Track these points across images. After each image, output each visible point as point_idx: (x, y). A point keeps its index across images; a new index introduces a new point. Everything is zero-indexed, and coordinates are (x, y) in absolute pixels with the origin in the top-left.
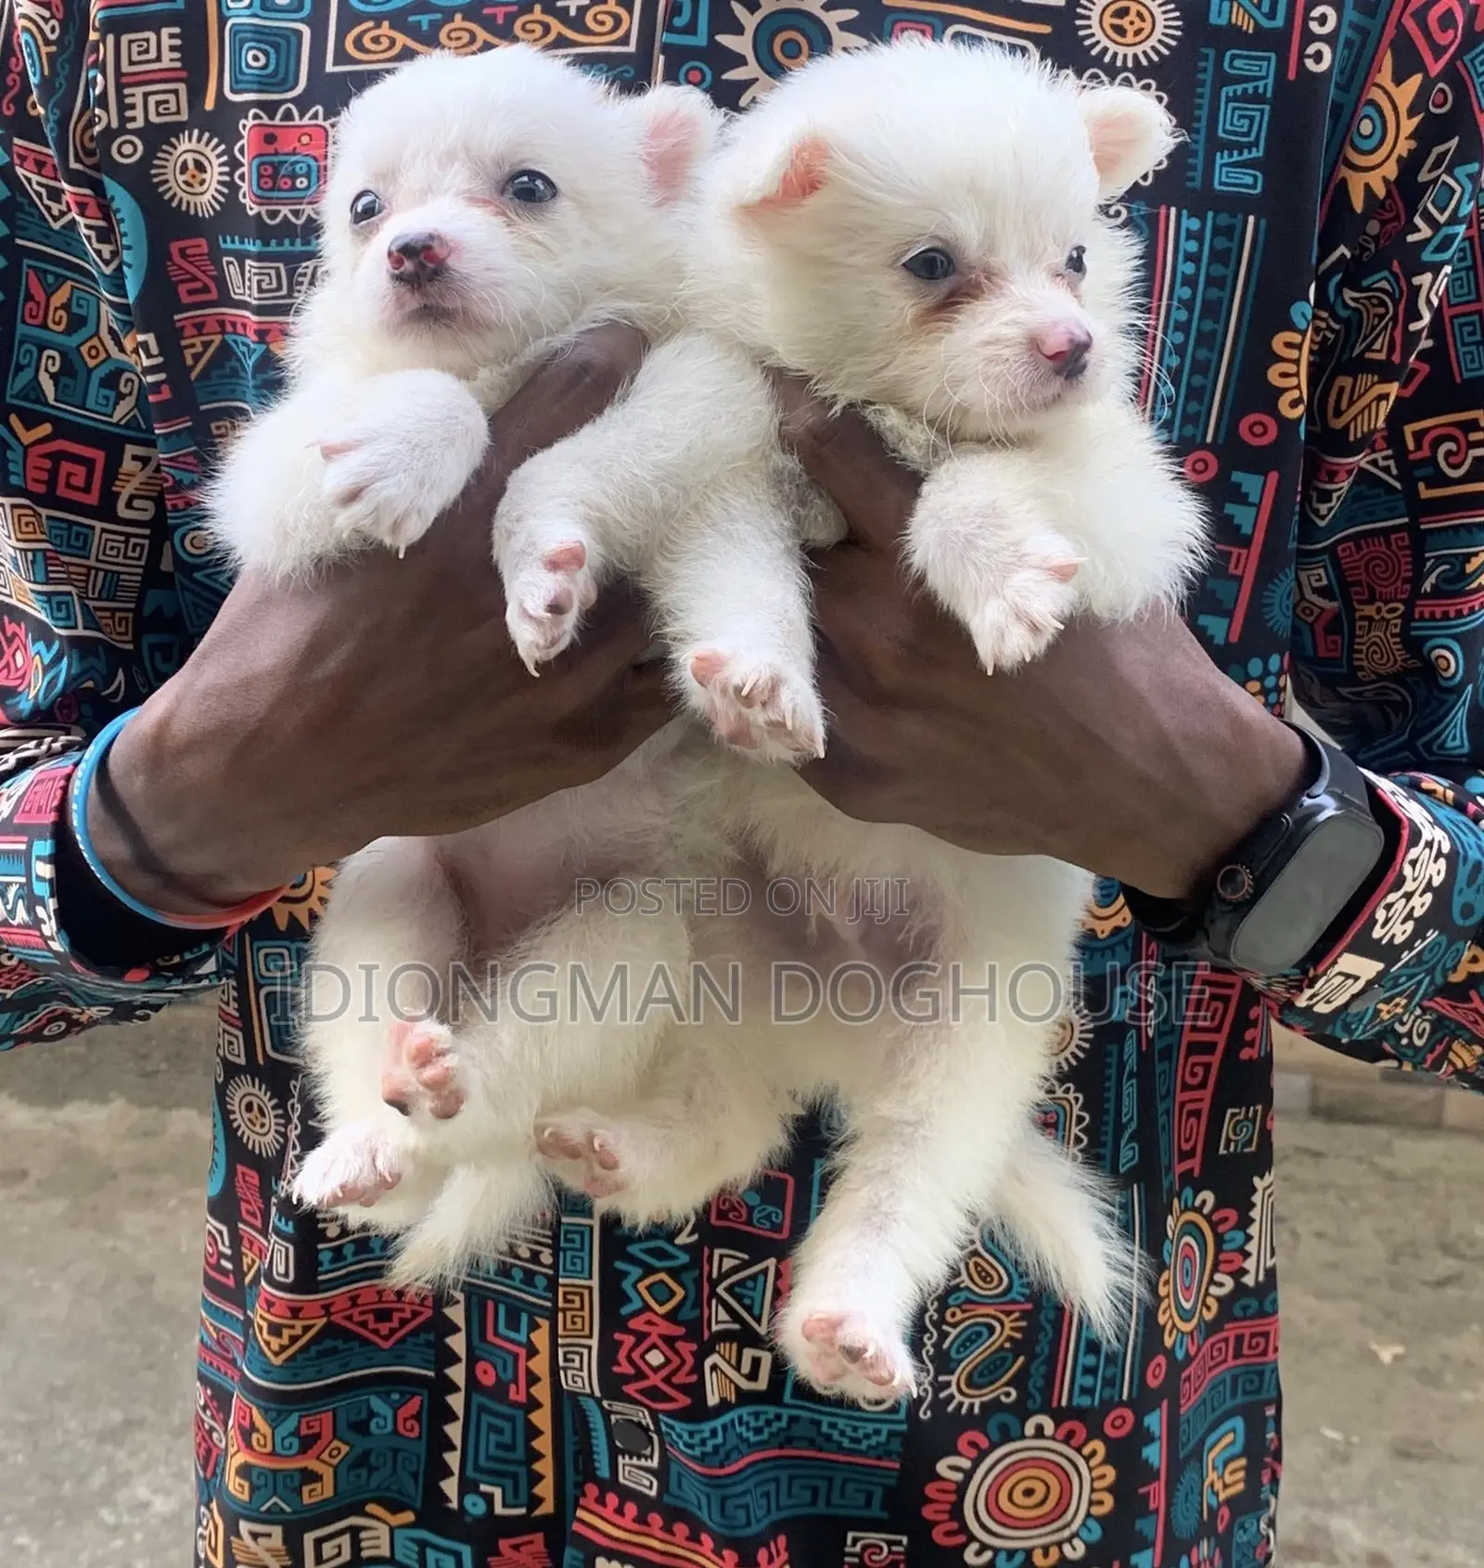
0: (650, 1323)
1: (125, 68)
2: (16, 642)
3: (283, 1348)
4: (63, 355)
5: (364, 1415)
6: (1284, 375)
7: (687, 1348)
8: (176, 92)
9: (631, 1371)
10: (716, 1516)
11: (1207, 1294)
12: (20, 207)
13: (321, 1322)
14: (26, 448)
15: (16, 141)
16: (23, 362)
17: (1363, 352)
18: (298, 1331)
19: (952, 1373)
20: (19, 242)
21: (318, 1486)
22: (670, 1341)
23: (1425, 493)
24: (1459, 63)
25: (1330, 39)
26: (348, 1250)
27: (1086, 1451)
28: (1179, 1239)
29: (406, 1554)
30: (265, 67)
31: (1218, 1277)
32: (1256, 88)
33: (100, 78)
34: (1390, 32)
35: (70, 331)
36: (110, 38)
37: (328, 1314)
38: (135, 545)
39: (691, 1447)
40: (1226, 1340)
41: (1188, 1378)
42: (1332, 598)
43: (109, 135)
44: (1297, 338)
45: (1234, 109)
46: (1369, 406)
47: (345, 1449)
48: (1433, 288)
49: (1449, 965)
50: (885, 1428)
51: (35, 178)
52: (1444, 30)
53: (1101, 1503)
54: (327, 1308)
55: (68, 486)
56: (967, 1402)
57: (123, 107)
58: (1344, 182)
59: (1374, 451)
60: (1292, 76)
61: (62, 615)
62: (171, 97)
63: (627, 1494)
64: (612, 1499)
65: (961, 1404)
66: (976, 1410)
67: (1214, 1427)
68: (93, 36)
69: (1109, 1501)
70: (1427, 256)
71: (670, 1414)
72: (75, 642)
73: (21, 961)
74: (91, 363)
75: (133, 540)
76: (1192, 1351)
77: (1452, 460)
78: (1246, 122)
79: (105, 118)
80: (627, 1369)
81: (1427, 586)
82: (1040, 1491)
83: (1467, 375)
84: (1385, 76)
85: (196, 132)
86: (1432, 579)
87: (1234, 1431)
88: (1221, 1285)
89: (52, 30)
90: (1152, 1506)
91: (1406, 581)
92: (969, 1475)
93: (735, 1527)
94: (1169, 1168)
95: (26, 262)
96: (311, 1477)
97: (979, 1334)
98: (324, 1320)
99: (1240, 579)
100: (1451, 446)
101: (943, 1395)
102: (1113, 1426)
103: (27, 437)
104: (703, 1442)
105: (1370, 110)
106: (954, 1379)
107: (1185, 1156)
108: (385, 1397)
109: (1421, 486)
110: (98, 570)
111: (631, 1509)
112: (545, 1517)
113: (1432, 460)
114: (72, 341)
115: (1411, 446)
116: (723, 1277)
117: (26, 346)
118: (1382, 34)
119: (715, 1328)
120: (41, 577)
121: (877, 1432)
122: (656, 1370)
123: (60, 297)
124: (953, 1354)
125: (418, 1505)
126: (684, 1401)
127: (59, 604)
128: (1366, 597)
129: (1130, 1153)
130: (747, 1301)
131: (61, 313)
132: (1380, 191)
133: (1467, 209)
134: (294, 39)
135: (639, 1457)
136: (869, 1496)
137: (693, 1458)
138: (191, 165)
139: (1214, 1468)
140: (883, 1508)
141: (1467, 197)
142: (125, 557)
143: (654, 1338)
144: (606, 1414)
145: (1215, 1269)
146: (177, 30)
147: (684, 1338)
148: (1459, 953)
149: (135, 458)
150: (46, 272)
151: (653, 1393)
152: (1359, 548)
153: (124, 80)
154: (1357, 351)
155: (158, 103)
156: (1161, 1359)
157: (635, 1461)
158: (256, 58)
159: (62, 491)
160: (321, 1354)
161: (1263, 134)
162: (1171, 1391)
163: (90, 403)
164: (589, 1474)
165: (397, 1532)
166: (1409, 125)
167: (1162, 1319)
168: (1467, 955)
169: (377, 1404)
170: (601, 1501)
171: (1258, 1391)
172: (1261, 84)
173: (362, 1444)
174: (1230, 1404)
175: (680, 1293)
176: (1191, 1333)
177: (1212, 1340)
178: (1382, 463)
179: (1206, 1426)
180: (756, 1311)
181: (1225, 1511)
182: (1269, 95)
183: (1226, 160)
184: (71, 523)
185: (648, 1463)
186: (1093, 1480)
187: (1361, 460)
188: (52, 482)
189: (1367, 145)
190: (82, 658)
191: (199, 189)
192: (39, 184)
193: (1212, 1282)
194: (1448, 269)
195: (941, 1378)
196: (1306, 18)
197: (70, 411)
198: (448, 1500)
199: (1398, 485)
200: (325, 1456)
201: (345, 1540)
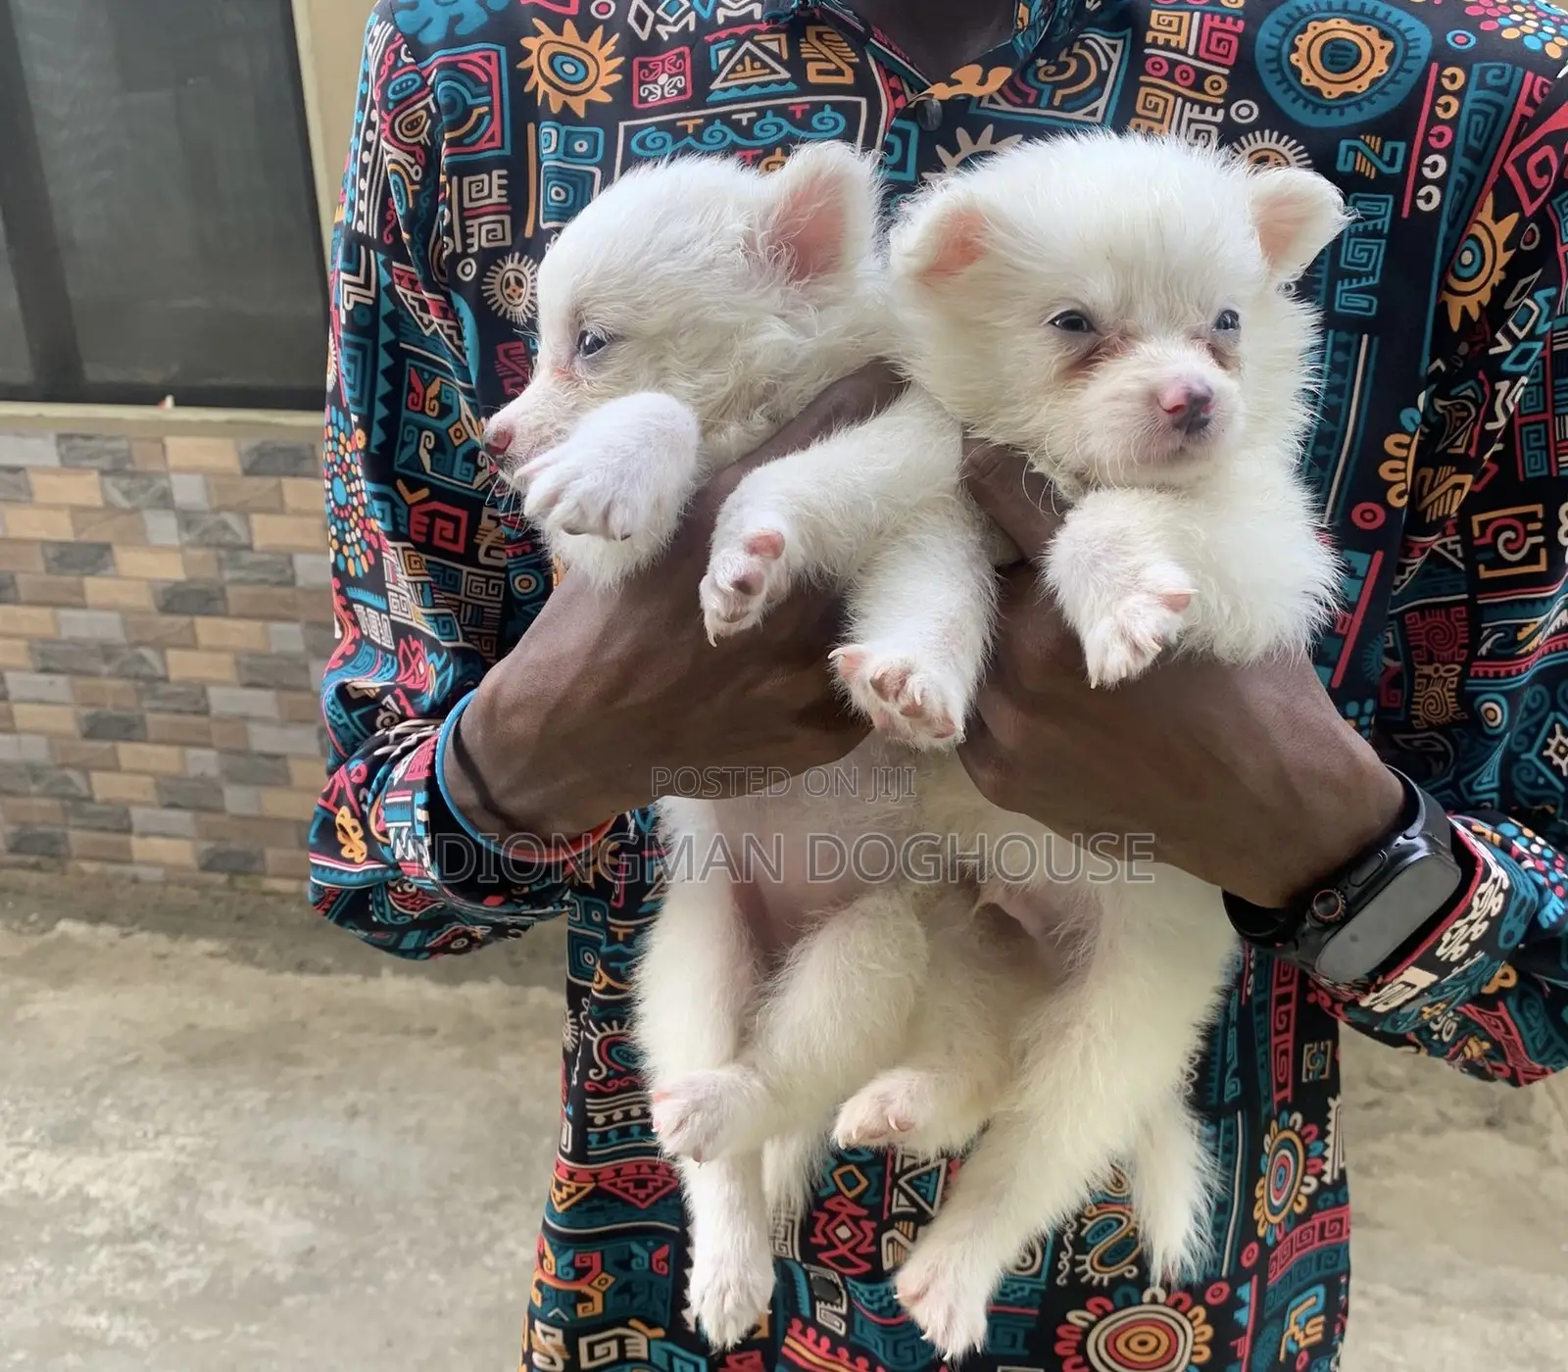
0: (841, 1204)
1: (467, 204)
2: (419, 655)
3: (563, 1201)
4: (437, 437)
5: (627, 1256)
6: (1394, 471)
7: (868, 1226)
8: (502, 222)
9: (825, 1242)
10: (889, 1354)
11: (1299, 1192)
12: (401, 318)
13: (590, 1187)
14: (410, 507)
15: (394, 264)
16: (407, 439)
17: (1445, 449)
18: (573, 1190)
19: (1087, 1253)
20: (402, 345)
21: (590, 1305)
22: (856, 1220)
23: (1484, 574)
24: (1548, 208)
25: (1440, 183)
26: (612, 1135)
27: (1190, 1315)
28: (1275, 1153)
29: (660, 1360)
30: (565, 201)
31: (1307, 1179)
32: (1375, 225)
33: (446, 211)
34: (1493, 177)
35: (440, 417)
36: (455, 179)
37: (596, 1181)
38: (494, 585)
39: (871, 1303)
40: (1313, 1228)
41: (1276, 1259)
42: (1396, 659)
43: (455, 258)
44: (1405, 439)
45: (1356, 244)
46: (1446, 493)
47: (611, 1280)
48: (1511, 396)
49: (1486, 978)
50: (1028, 1287)
51: (410, 294)
52: (1540, 176)
53: (1200, 1353)
54: (595, 1176)
55: (442, 538)
56: (1097, 1277)
57: (465, 236)
58: (1445, 304)
59: (1445, 535)
60: (1405, 215)
61: (447, 631)
62: (498, 226)
63: (823, 1331)
64: (812, 1333)
65: (1092, 1278)
66: (1105, 1283)
67: (1299, 1293)
68: (443, 178)
69: (1207, 1352)
70: (1507, 366)
71: (855, 1277)
72: (455, 651)
73: (418, 889)
74: (457, 442)
75: (492, 582)
76: (1279, 1238)
77: (1511, 546)
78: (1366, 255)
79: (451, 245)
80: (821, 1240)
81: (1483, 651)
82: (1153, 1343)
83: (1529, 475)
84: (1486, 215)
85: (517, 255)
86: (1488, 644)
87: (1317, 1296)
88: (1308, 1185)
89: (416, 173)
90: (1239, 1355)
91: (1463, 646)
92: (1093, 1325)
93: (906, 1364)
94: (1269, 1097)
95: (408, 361)
96: (584, 1298)
97: (1110, 1226)
98: (593, 1185)
99: (1344, 638)
100: (1511, 535)
101: (1078, 1270)
102: (1213, 1296)
103: (411, 498)
104: (881, 1299)
105: (1471, 244)
106: (1088, 1258)
107: (1281, 1087)
108: (643, 1244)
109: (1482, 567)
110: (467, 604)
111: (825, 1342)
112: (762, 1340)
113: (1494, 546)
114: (443, 424)
115: (1476, 532)
116: (904, 1172)
117: (409, 427)
118: (1485, 180)
119: (895, 1210)
120: (429, 603)
121: (1022, 1289)
122: (844, 1242)
123: (433, 390)
124: (1089, 1240)
125: (667, 1325)
126: (866, 1267)
127: (444, 623)
128: (1424, 659)
129: (1233, 1087)
130: (923, 1191)
131: (435, 402)
132: (1475, 314)
133: (1544, 328)
134: (588, 178)
135: (832, 1304)
136: (1015, 1337)
137: (873, 1312)
138: (512, 281)
139: (1296, 1323)
140: (1026, 1346)
141: (1542, 320)
142: (487, 594)
143: (842, 1217)
144: (807, 1273)
145: (1305, 1173)
146: (504, 172)
147: (868, 1218)
148: (1495, 970)
149: (490, 517)
150: (423, 370)
151: (842, 1261)
152: (1423, 618)
153: (466, 214)
154: (1440, 447)
155: (488, 232)
156: (1254, 1246)
157: (829, 1307)
158: (558, 194)
159: (437, 542)
160: (590, 1210)
161: (1379, 267)
162: (1262, 1268)
163: (456, 473)
164: (795, 1312)
165: (653, 1344)
166: (1504, 258)
167: (1257, 1215)
168: (1500, 972)
169: (636, 1248)
170: (804, 1333)
171: (1335, 1265)
172: (1379, 222)
173: (625, 1277)
174: (1315, 1275)
175: (864, 1183)
176: (1280, 1225)
177: (1301, 1227)
178: (1450, 547)
179: (1290, 1293)
180: (930, 1199)
181: (1305, 1355)
182: (1386, 231)
183: (1346, 287)
184: (445, 567)
185: (839, 1310)
186: (1195, 1336)
187: (1433, 541)
188: (430, 534)
189: (1465, 273)
190: (464, 663)
191: (517, 301)
192: (413, 298)
193: (1303, 1183)
194: (1524, 380)
195: (1079, 1257)
196: (1420, 165)
197: (440, 479)
198: (688, 1325)
199: (1462, 566)
200: (595, 1283)
201: (614, 1345)
